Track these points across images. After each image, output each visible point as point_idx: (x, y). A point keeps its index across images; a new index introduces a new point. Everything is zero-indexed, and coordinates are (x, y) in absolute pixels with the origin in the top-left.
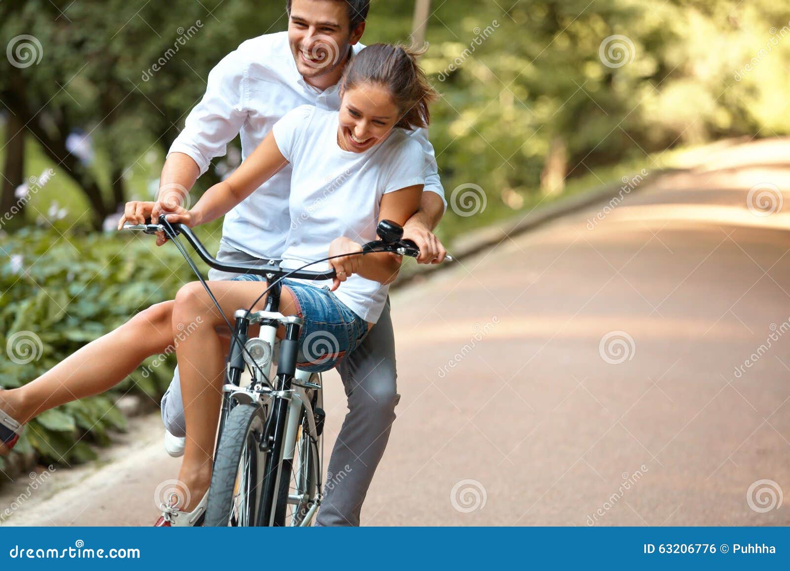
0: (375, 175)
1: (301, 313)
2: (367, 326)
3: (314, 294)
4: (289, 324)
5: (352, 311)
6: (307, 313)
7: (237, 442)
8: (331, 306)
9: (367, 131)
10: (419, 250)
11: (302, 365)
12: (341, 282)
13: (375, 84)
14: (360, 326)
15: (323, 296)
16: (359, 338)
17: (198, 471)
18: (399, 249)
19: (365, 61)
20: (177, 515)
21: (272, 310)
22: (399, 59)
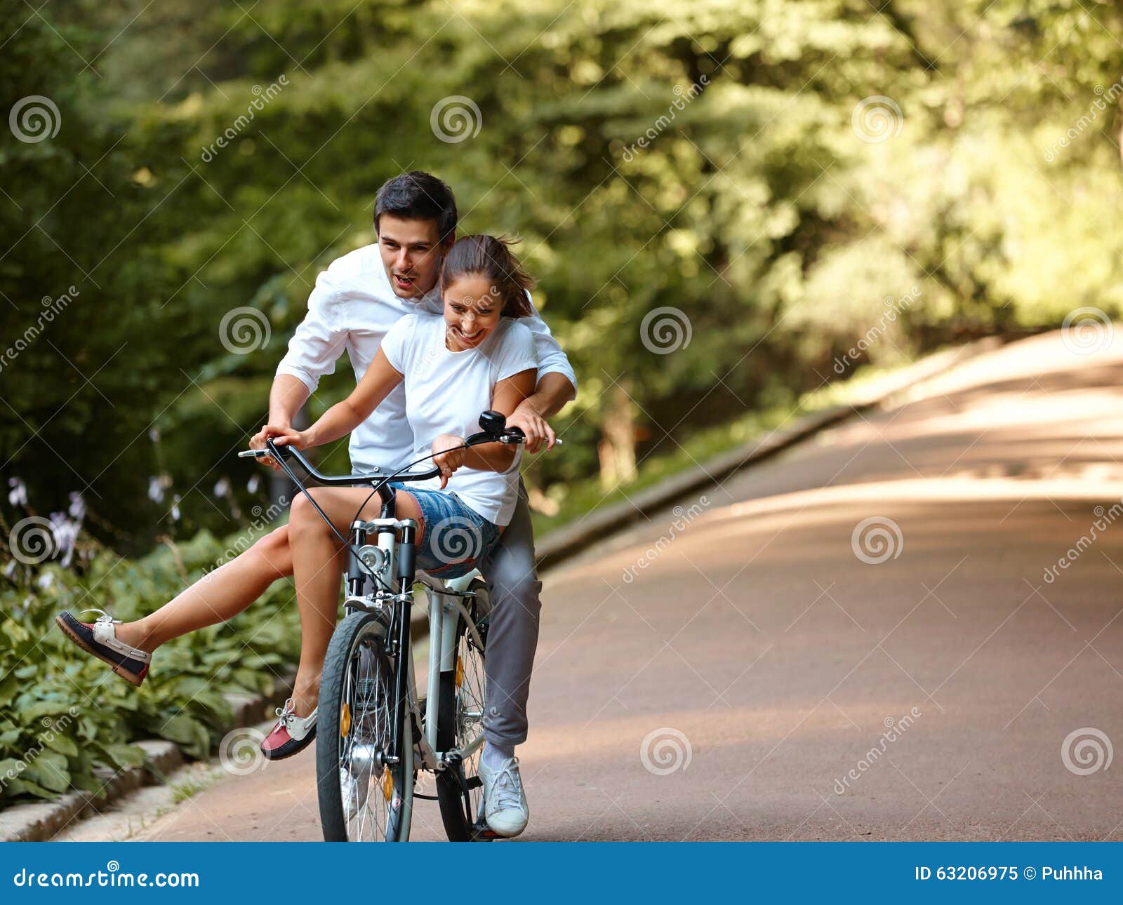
0: (486, 367)
1: (423, 518)
2: (498, 529)
3: (439, 499)
4: (404, 528)
5: (480, 516)
6: (429, 518)
7: (341, 651)
8: (457, 511)
9: (475, 323)
10: (525, 436)
11: (432, 571)
12: (449, 479)
13: (471, 274)
14: (490, 530)
15: (448, 502)
16: (491, 542)
17: (314, 677)
18: (501, 438)
19: (456, 255)
20: (293, 721)
21: (387, 517)
22: (489, 245)
